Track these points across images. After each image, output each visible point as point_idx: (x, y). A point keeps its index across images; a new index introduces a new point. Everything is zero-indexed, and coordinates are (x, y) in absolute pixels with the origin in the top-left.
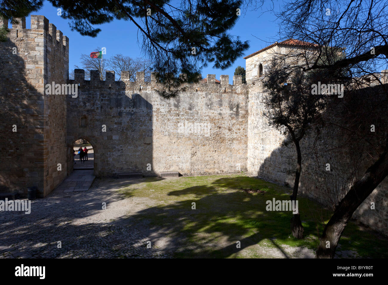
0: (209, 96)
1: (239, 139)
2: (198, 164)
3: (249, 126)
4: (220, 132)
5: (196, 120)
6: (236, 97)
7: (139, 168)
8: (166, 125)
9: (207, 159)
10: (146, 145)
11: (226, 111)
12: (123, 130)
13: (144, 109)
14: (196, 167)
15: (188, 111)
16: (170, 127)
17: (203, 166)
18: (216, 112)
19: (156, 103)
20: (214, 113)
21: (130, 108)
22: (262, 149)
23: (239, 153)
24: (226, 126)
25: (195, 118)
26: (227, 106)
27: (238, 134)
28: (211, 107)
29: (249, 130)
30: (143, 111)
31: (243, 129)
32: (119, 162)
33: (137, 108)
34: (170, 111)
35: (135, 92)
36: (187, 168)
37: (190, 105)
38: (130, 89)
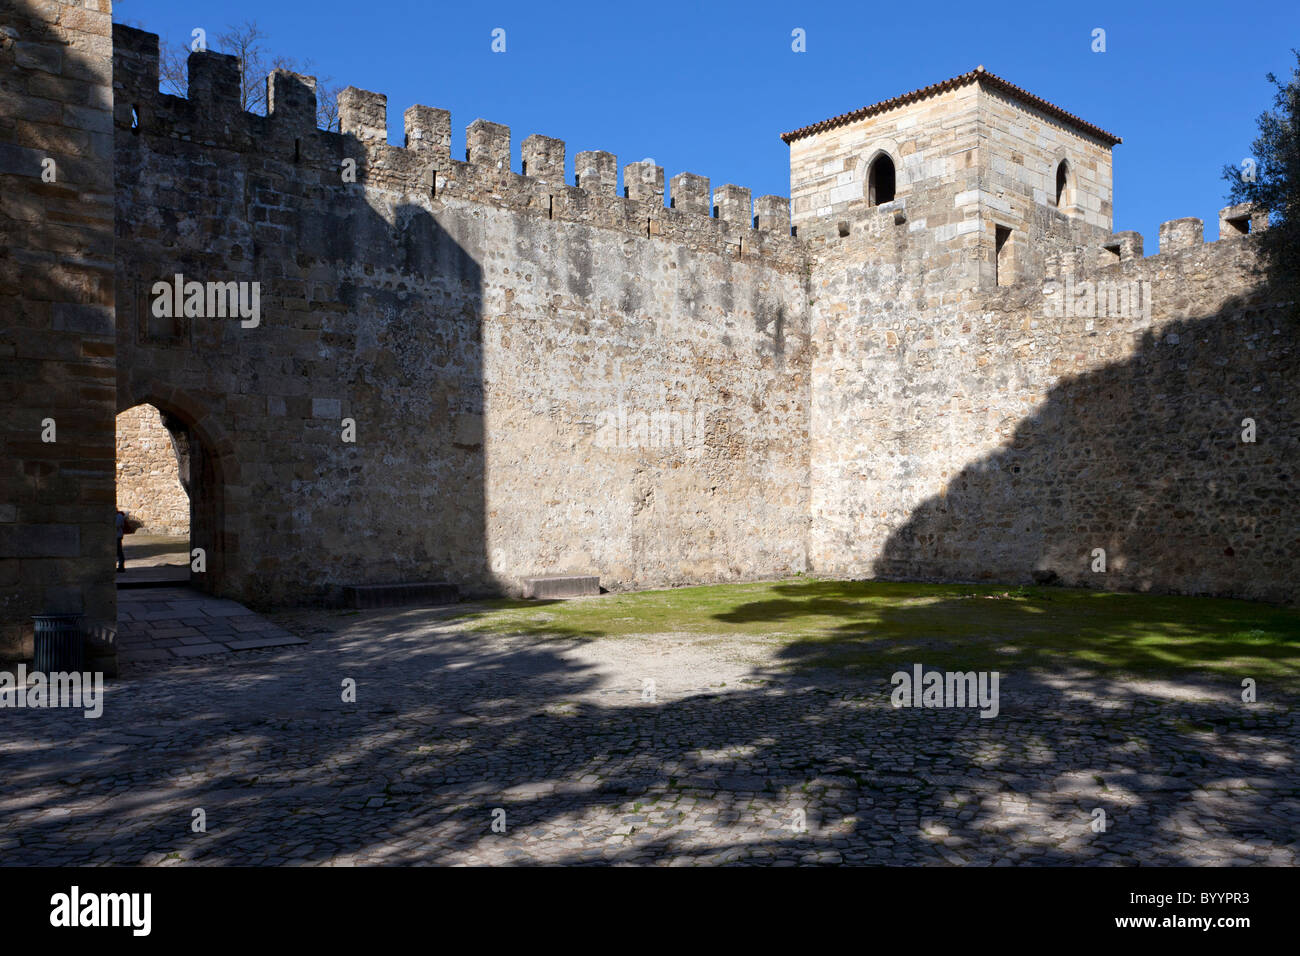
0: (691, 264)
1: (787, 443)
2: (658, 542)
3: (817, 398)
4: (729, 414)
5: (649, 354)
6: (773, 280)
7: (432, 559)
8: (541, 367)
9: (687, 521)
10: (461, 453)
11: (747, 334)
12: (360, 373)
13: (452, 284)
14: (652, 556)
15: (619, 313)
16: (556, 376)
17: (675, 551)
18: (712, 331)
19: (499, 263)
20: (708, 333)
21: (390, 271)
22: (900, 471)
24: (744, 392)
25: (644, 348)
26: (749, 312)
27: (784, 425)
28: (697, 307)
29: (816, 411)
30: (448, 295)
31: (795, 406)
32: (342, 530)
33: (422, 277)
34: (552, 308)
35: (413, 199)
36: (620, 557)
37: (628, 292)
38: (392, 180)
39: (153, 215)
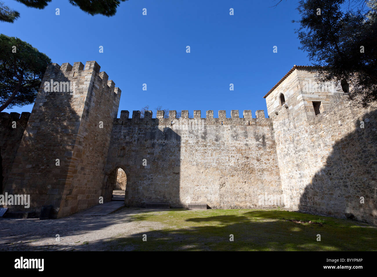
0: (234, 129)
1: (270, 169)
2: (228, 196)
3: (279, 156)
4: (249, 162)
5: (223, 150)
6: (260, 129)
7: (167, 198)
8: (194, 155)
9: (237, 191)
10: (175, 175)
11: (253, 142)
12: (154, 160)
13: (174, 141)
14: (226, 200)
15: (215, 142)
16: (198, 157)
17: (233, 199)
18: (242, 143)
19: (185, 135)
20: (241, 143)
21: (162, 140)
22: (299, 176)
23: (272, 185)
24: (253, 157)
25: (221, 149)
26: (253, 137)
27: (268, 164)
28: (236, 138)
29: (279, 160)
30: (173, 143)
31: (272, 159)
32: (148, 191)
33: (168, 140)
34: (197, 143)
35: (167, 126)
36: (216, 200)
37: (217, 137)
38: (163, 124)
39: (122, 137)
